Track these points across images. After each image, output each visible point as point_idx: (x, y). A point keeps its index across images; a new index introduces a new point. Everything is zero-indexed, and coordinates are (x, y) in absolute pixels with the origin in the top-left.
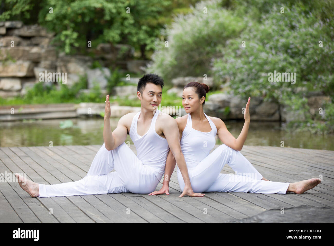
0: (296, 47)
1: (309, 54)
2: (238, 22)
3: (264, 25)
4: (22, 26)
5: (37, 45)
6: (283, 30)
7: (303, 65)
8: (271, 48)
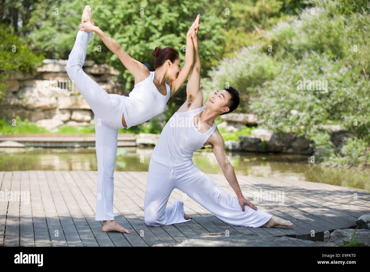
2: (275, 66)
3: (296, 69)
7: (328, 106)
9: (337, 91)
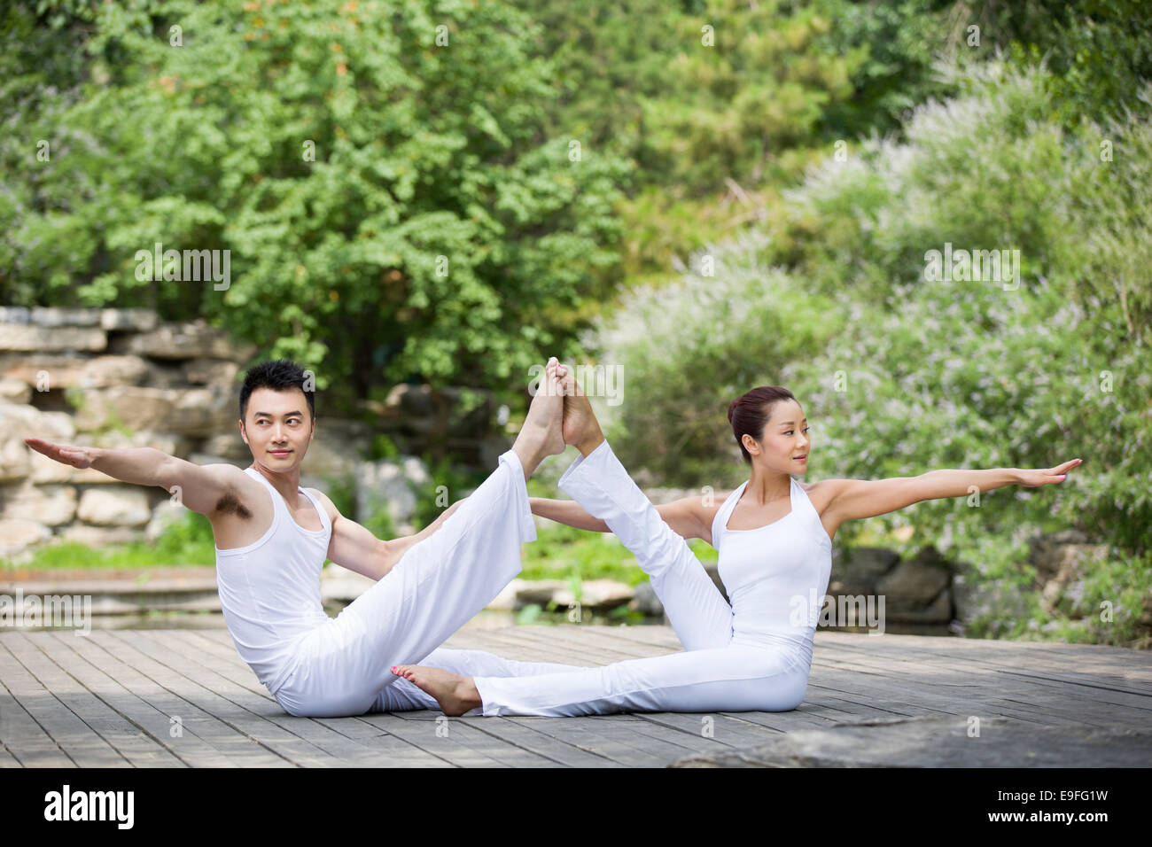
0: (999, 386)
1: (1036, 407)
2: (823, 309)
3: (900, 315)
4: (157, 327)
5: (199, 385)
6: (957, 334)
7: (1016, 441)
8: (919, 389)
9: (1050, 386)
